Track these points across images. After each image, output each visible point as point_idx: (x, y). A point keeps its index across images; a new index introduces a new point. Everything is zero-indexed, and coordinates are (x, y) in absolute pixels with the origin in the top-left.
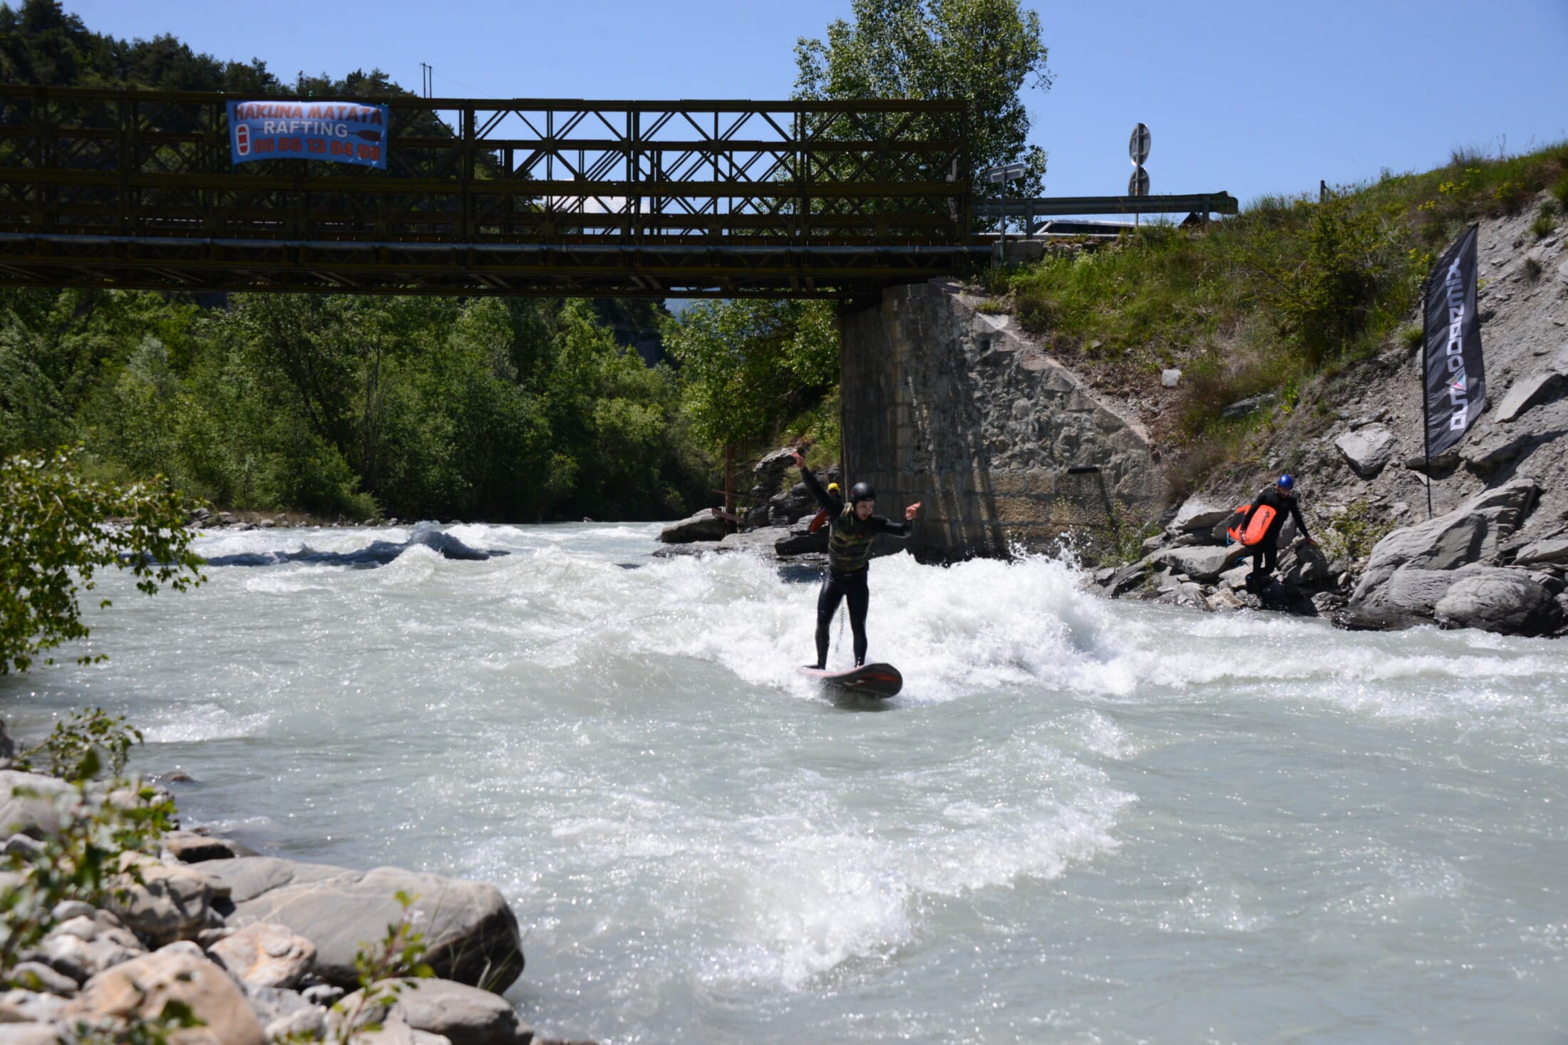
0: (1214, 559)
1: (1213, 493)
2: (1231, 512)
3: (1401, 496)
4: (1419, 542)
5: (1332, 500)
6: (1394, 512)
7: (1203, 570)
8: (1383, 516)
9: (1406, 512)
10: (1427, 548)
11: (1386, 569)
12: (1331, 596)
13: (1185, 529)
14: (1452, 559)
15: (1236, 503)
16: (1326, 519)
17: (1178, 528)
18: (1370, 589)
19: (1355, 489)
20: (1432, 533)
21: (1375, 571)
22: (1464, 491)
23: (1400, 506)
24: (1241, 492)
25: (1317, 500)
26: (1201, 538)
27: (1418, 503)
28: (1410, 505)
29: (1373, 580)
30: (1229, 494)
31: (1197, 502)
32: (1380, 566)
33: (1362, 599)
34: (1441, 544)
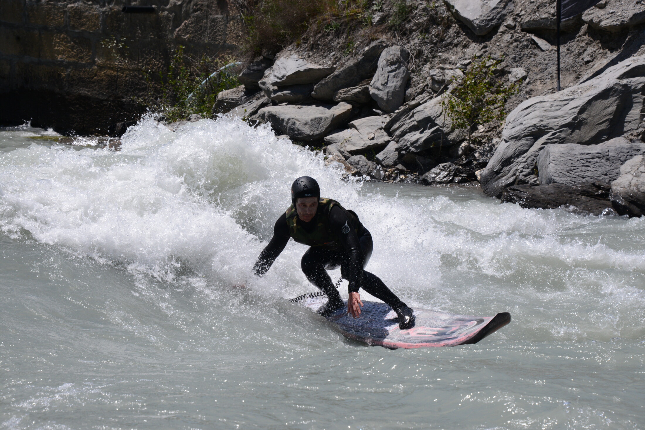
0: (318, 120)
1: (312, 48)
2: (332, 70)
3: (518, 61)
4: (559, 113)
5: (444, 61)
6: (512, 78)
7: (307, 131)
8: (500, 81)
9: (524, 78)
10: (569, 120)
11: (523, 141)
12: (454, 167)
13: (281, 85)
14: (593, 133)
15: (337, 59)
16: (441, 82)
17: (274, 84)
18: (507, 162)
19: (468, 51)
20: (573, 104)
21: (512, 142)
22: (587, 58)
23: (518, 72)
24: (342, 48)
25: (426, 61)
26: (300, 96)
27: (536, 70)
28: (528, 70)
29: (510, 152)
30: (330, 50)
31: (296, 56)
32: (517, 138)
33: (498, 172)
34: (584, 116)
